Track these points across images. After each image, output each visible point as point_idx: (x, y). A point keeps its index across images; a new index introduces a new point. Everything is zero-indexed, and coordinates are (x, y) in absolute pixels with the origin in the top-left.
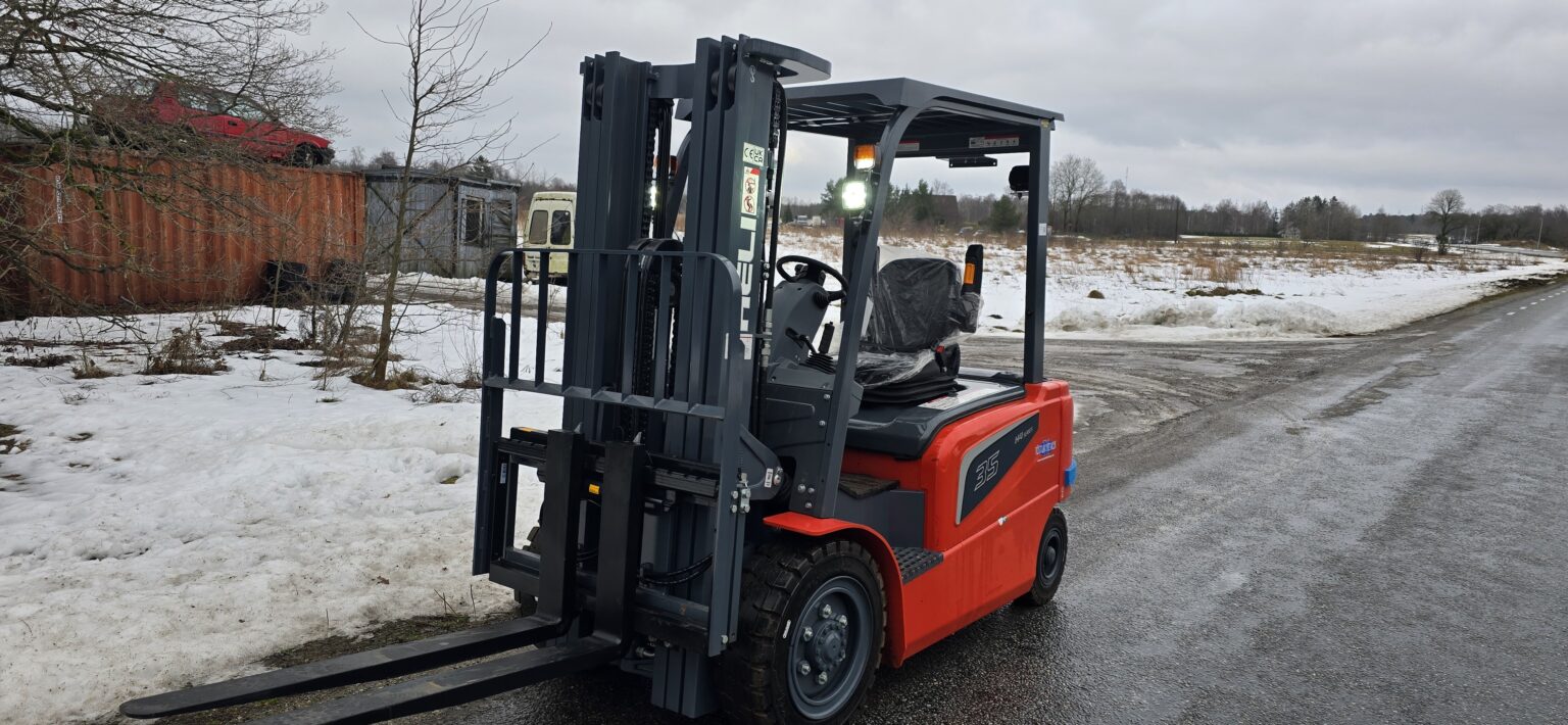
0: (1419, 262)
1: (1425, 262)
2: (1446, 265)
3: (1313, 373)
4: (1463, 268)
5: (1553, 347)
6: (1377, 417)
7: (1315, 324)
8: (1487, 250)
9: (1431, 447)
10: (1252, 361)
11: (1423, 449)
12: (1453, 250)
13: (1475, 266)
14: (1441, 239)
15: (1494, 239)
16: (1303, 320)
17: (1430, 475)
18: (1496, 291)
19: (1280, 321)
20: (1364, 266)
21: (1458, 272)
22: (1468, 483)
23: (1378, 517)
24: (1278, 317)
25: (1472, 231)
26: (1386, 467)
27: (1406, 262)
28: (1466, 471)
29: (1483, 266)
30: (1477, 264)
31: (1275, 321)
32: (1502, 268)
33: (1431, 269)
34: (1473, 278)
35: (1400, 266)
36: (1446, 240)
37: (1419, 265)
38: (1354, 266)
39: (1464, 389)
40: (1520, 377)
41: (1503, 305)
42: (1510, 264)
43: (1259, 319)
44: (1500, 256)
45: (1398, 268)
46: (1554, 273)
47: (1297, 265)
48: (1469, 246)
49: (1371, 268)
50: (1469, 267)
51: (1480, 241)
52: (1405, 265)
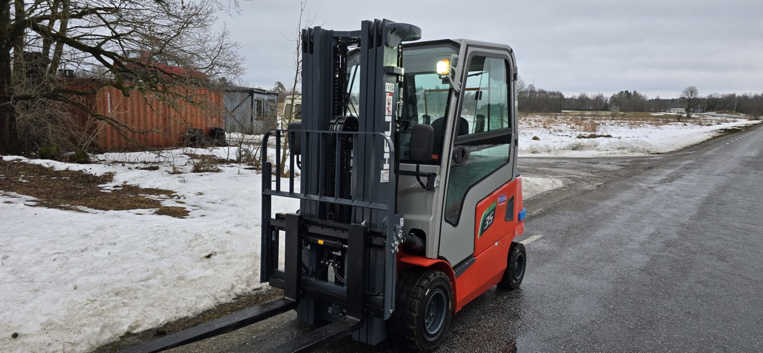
0: (679, 121)
1: (682, 122)
2: (692, 123)
3: (650, 168)
4: (700, 124)
5: (748, 157)
6: (682, 183)
7: (643, 149)
8: (710, 115)
9: (706, 192)
10: (622, 164)
11: (704, 194)
12: (693, 116)
13: (706, 123)
14: (688, 110)
15: (713, 110)
16: (638, 147)
17: (708, 201)
18: (718, 134)
19: (628, 148)
20: (654, 124)
21: (699, 126)
22: (724, 203)
23: (694, 213)
24: (627, 146)
25: (702, 106)
26: (692, 199)
27: (673, 122)
28: (722, 199)
29: (710, 123)
30: (707, 122)
31: (626, 148)
32: (719, 124)
33: (685, 125)
34: (706, 128)
35: (671, 123)
36: (690, 111)
37: (680, 123)
38: (649, 124)
39: (714, 173)
40: (737, 168)
41: (723, 140)
42: (722, 122)
43: (619, 147)
44: (717, 118)
45: (670, 125)
46: (744, 126)
47: (622, 124)
48: (701, 114)
49: (657, 125)
50: (703, 124)
51: (706, 111)
52: (672, 123)
